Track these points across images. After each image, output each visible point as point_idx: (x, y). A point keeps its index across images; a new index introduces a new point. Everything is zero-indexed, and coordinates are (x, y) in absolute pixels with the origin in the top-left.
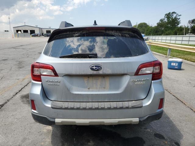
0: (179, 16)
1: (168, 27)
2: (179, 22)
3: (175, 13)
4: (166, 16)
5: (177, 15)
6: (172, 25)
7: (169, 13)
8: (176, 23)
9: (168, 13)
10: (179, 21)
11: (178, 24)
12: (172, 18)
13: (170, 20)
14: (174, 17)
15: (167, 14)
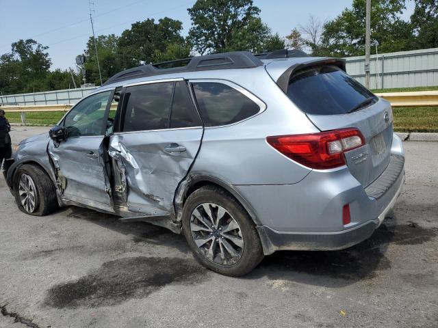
0: (45, 48)
1: (28, 73)
2: (47, 62)
3: (35, 42)
4: (15, 49)
5: (39, 46)
6: (37, 69)
7: (21, 42)
8: (42, 64)
9: (17, 41)
10: (47, 59)
11: (48, 66)
12: (32, 52)
13: (28, 56)
14: (34, 51)
15: (16, 44)
